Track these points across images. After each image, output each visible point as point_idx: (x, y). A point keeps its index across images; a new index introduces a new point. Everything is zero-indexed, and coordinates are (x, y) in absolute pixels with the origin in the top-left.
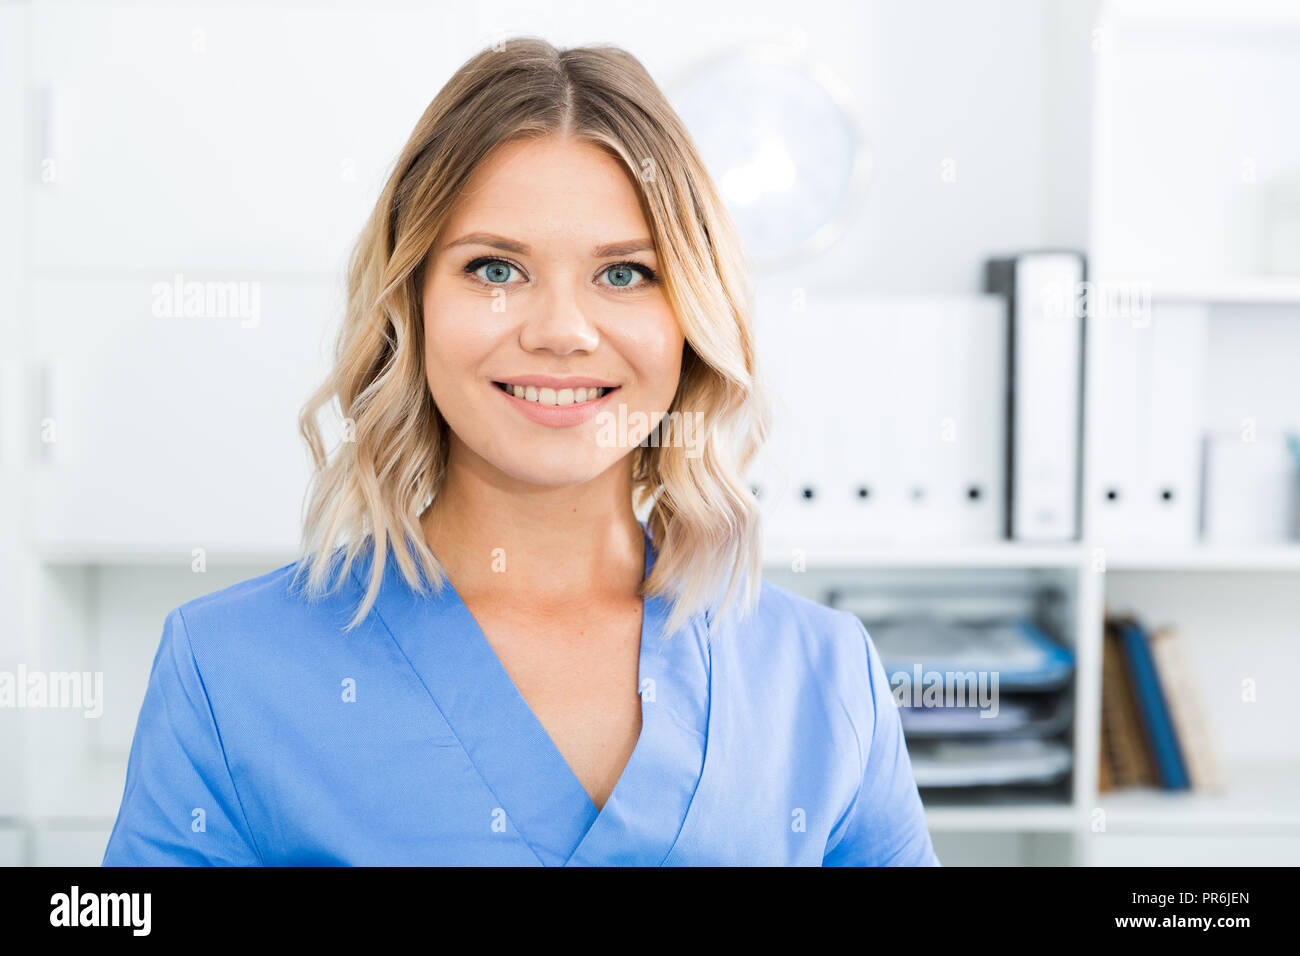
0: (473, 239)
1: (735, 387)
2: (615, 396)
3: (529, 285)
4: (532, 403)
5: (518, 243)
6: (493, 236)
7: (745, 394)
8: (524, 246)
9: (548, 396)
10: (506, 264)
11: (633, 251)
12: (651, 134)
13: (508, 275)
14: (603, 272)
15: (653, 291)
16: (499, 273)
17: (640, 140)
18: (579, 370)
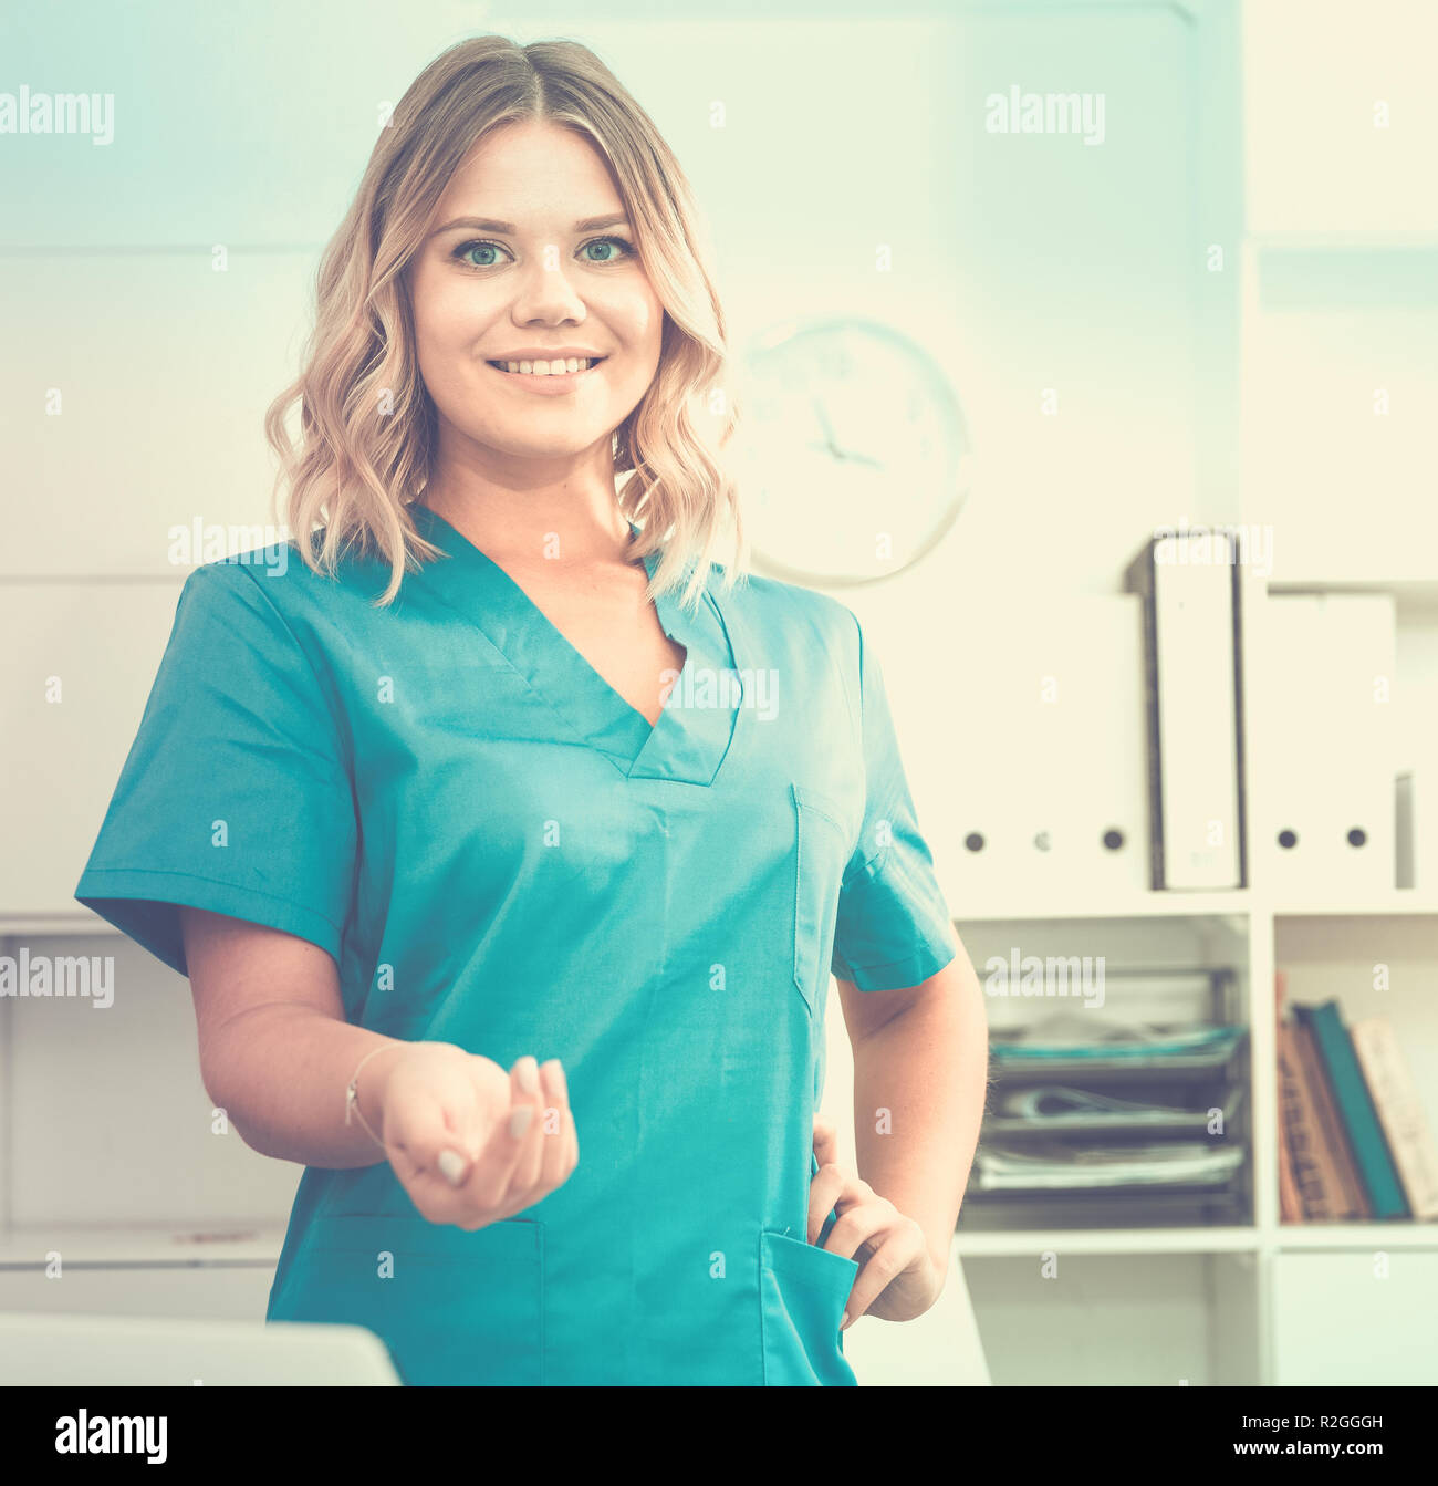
0: (460, 223)
1: (710, 353)
2: (604, 366)
3: (515, 264)
4: (526, 374)
5: (503, 223)
6: (479, 219)
7: (719, 360)
8: (509, 225)
9: (541, 368)
10: (491, 247)
11: (610, 225)
12: (617, 113)
13: (494, 258)
14: (584, 248)
15: (631, 264)
16: (485, 256)
17: (608, 120)
18: (570, 341)
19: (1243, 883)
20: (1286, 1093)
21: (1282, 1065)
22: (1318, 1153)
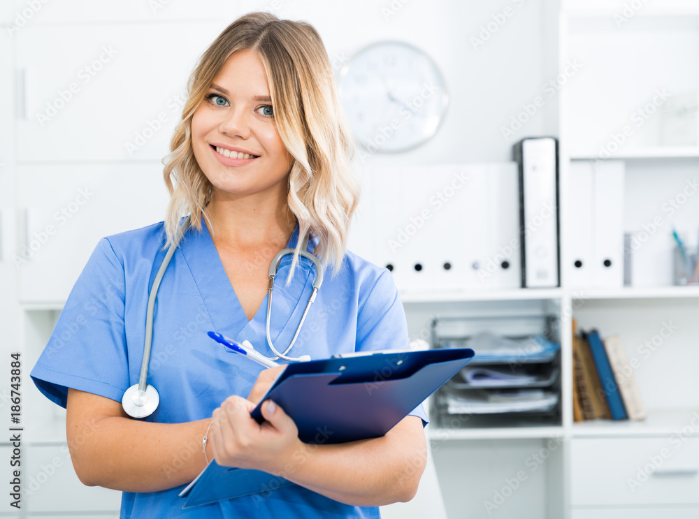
2: (257, 160)
3: (230, 107)
4: (221, 155)
5: (225, 89)
6: (217, 85)
8: (227, 91)
13: (225, 103)
14: (260, 108)
16: (221, 102)
18: (240, 144)
19: (559, 285)
20: (577, 369)
21: (575, 356)
22: (590, 393)
